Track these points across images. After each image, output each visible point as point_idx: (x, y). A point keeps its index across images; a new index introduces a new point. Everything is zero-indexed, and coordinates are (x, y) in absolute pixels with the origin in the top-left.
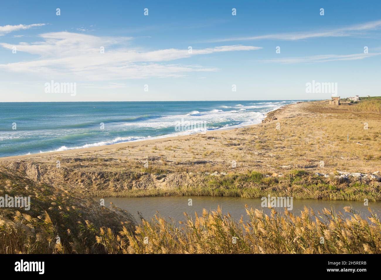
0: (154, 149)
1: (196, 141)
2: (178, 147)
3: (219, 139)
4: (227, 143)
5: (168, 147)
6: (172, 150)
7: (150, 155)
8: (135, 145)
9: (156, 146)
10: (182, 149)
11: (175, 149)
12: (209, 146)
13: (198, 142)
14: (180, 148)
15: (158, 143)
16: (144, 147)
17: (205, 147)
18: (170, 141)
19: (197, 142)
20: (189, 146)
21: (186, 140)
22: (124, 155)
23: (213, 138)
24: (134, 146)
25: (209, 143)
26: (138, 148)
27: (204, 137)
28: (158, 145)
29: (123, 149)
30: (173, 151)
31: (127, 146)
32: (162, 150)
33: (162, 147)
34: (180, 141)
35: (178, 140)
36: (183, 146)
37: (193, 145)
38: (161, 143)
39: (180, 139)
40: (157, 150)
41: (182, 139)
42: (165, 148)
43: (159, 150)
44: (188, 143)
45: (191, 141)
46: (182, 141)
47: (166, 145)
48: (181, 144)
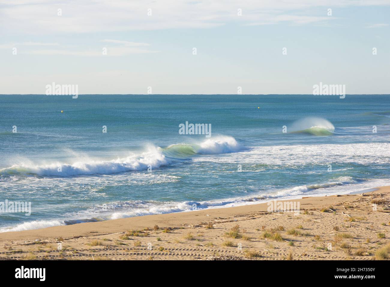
0: (231, 235)
1: (355, 214)
2: (303, 232)
5: (273, 231)
6: (284, 240)
7: (220, 253)
8: (176, 224)
9: (237, 228)
10: (313, 238)
11: (292, 237)
13: (362, 216)
14: (307, 235)
15: (245, 218)
16: (201, 230)
17: (383, 231)
18: (278, 214)
19: (359, 217)
20: (337, 229)
21: (326, 211)
22: (144, 252)
24: (172, 227)
26: (185, 233)
27: (379, 203)
28: (244, 224)
29: (140, 234)
30: (286, 244)
31: (152, 226)
32: (254, 239)
33: (255, 231)
34: (309, 212)
35: (304, 209)
36: (317, 227)
37: (349, 227)
38: (253, 217)
39: (309, 208)
40: (240, 239)
41: (316, 208)
42: (263, 233)
43: (247, 240)
44: (332, 221)
45: (342, 212)
46: (315, 212)
47: (266, 223)
48: (311, 223)
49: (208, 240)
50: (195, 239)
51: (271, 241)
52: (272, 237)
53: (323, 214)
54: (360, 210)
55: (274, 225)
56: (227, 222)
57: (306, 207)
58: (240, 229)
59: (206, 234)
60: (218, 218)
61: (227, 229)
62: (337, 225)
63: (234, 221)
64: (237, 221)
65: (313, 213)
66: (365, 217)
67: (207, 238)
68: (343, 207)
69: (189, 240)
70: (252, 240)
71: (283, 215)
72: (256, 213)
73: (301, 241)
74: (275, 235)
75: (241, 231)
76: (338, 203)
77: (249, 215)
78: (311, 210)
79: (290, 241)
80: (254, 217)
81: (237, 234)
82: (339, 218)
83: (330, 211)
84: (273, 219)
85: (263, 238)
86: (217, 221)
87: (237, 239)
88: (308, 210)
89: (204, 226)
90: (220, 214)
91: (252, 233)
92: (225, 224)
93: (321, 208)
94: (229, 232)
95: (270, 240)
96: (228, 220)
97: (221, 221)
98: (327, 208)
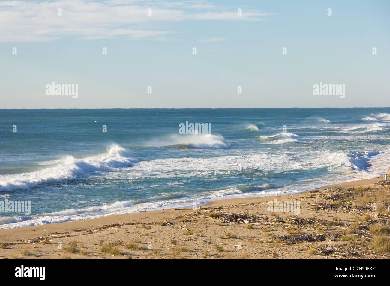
0: (69, 250)
1: (193, 227)
2: (140, 246)
3: (263, 222)
4: (286, 234)
5: (111, 245)
9: (74, 243)
10: (151, 252)
12: (231, 241)
13: (200, 229)
15: (82, 232)
16: (39, 245)
17: (220, 245)
18: (116, 228)
19: (197, 230)
20: (174, 242)
21: (164, 225)
23: (244, 218)
24: (9, 242)
25: (233, 233)
26: (22, 248)
27: (217, 216)
28: (82, 239)
32: (92, 254)
33: (92, 246)
34: (147, 226)
35: (142, 223)
36: (155, 241)
37: (187, 241)
38: (90, 232)
39: (146, 222)
40: (77, 254)
41: (153, 222)
42: (101, 247)
43: (85, 254)
44: (169, 234)
45: (180, 226)
46: (152, 226)
47: (104, 238)
48: (149, 237)
49: (45, 255)
50: (32, 255)
51: (109, 256)
52: (110, 252)
53: (160, 228)
54: (197, 224)
55: (112, 239)
56: (64, 236)
57: (144, 221)
58: (77, 243)
59: (43, 250)
60: (55, 233)
61: (65, 244)
62: (175, 239)
63: (71, 236)
64: (74, 236)
65: (150, 227)
66: (203, 231)
67: (44, 254)
68: (181, 220)
69: (25, 256)
70: (90, 254)
71: (121, 229)
72: (94, 227)
73: (139, 255)
74: (113, 250)
75: (79, 245)
76: (176, 217)
77: (86, 230)
78: (149, 224)
79: (128, 255)
80: (92, 232)
81: (74, 249)
82: (177, 231)
83: (168, 225)
84: (111, 234)
85: (100, 252)
86: (54, 236)
87: (74, 254)
88: (145, 224)
89: (41, 241)
90: (57, 229)
91: (89, 248)
92: (62, 238)
93: (159, 222)
94: (66, 247)
95: (107, 255)
96: (65, 235)
97: (58, 236)
98: (165, 221)
